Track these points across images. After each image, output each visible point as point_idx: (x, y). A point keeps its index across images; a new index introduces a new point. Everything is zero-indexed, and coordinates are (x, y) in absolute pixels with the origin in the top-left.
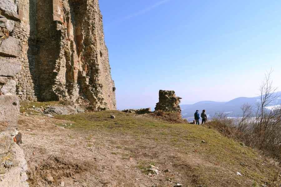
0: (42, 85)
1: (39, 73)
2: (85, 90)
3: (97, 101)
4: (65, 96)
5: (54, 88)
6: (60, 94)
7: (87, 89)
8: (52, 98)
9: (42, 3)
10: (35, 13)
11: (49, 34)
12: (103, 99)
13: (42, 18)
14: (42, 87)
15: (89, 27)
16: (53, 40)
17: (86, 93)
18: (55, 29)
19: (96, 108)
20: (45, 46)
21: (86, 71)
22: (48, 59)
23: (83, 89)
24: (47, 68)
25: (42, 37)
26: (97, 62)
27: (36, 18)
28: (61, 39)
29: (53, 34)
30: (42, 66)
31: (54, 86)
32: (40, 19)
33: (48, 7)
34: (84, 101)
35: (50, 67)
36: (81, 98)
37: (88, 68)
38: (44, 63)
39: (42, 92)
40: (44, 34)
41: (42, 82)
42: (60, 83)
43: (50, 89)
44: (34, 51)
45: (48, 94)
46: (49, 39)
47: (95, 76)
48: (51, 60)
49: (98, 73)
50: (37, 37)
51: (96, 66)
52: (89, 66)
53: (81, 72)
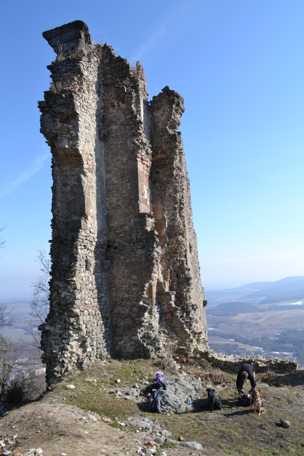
0: (116, 326)
1: (111, 303)
2: (169, 316)
3: (192, 337)
4: (159, 349)
5: (139, 333)
6: (151, 345)
7: (172, 315)
8: (136, 351)
9: (117, 179)
10: (104, 196)
11: (130, 235)
12: (200, 333)
13: (118, 206)
14: (118, 330)
15: (176, 206)
16: (138, 247)
17: (171, 321)
18: (144, 229)
19: (191, 351)
20: (123, 257)
21: (169, 281)
22: (129, 280)
23: (166, 313)
24: (126, 296)
25: (117, 240)
26: (186, 264)
27: (105, 206)
28: (154, 248)
29: (139, 236)
30: (117, 292)
31: (139, 331)
32: (114, 208)
33: (129, 188)
34: (170, 338)
35: (132, 296)
36: (164, 332)
37: (172, 275)
38: (122, 287)
39: (117, 339)
40: (121, 235)
41: (118, 321)
42: (149, 324)
43: (133, 335)
44: (105, 266)
45: (129, 344)
46: (131, 245)
47: (184, 290)
48: (135, 282)
49: (189, 285)
50: (108, 239)
51: (186, 273)
52: (173, 272)
53: (161, 283)
